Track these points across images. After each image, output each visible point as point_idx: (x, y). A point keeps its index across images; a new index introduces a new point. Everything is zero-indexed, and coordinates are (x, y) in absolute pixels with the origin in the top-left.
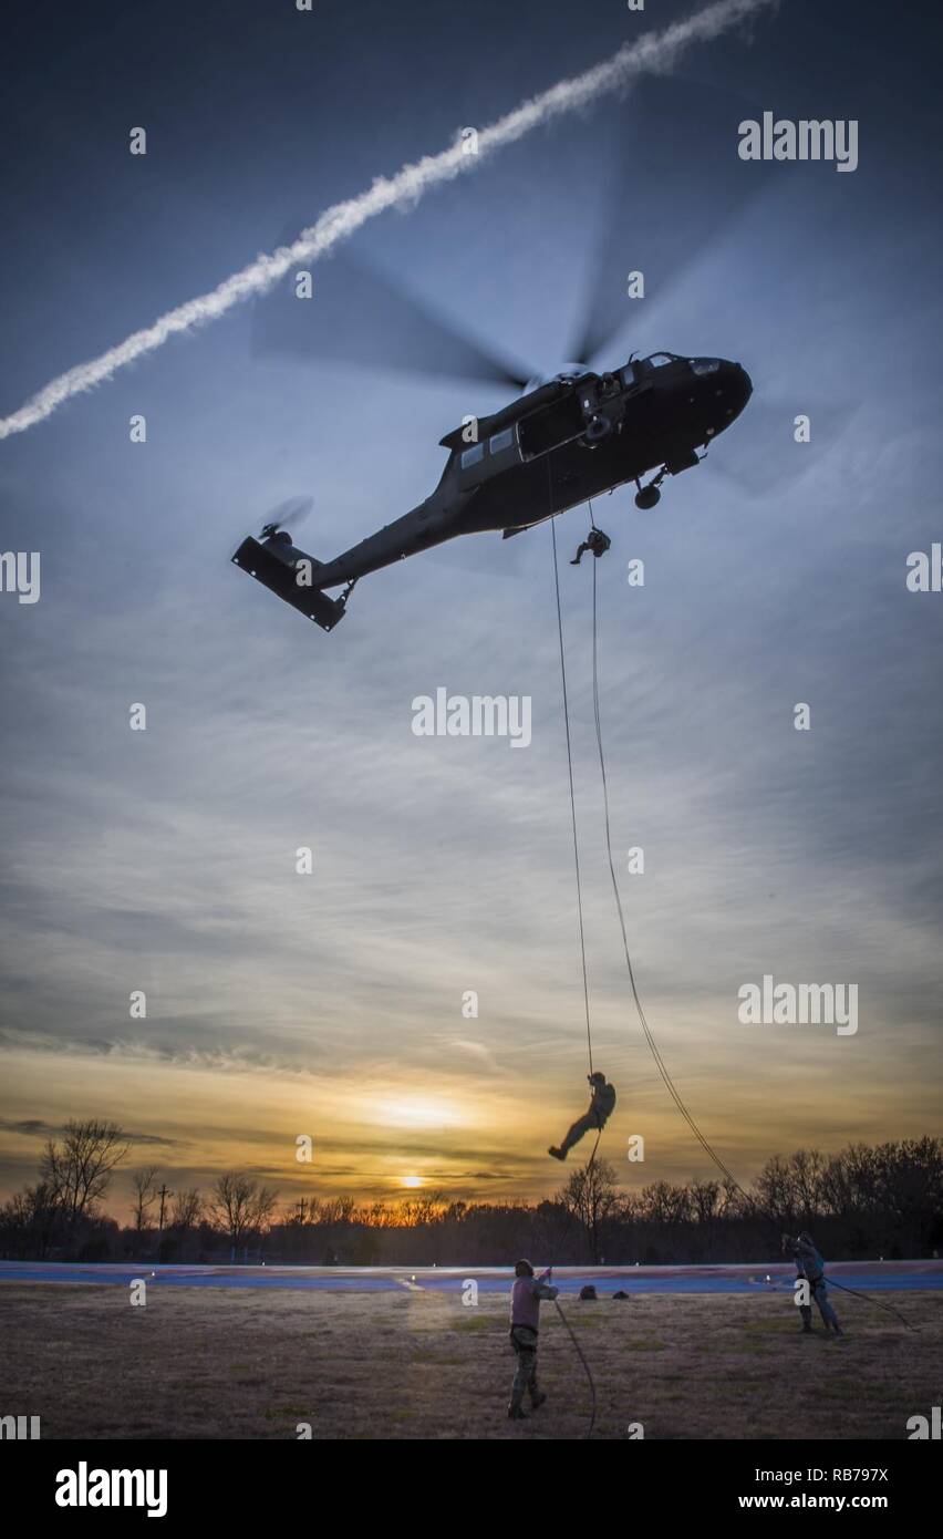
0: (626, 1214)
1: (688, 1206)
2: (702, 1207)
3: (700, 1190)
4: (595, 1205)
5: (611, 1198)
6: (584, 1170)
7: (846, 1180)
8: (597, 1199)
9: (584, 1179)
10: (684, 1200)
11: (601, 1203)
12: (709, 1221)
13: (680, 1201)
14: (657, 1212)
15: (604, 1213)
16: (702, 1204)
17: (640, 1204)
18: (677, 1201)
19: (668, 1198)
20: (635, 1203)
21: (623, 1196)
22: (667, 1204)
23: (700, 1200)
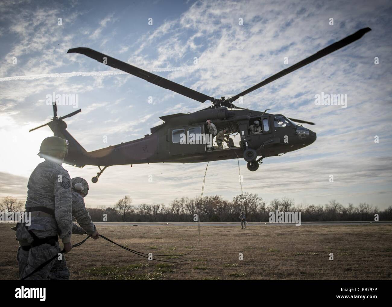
0: (132, 211)
1: (151, 210)
2: (155, 211)
3: (155, 206)
4: (125, 208)
5: (130, 206)
6: (123, 199)
7: (194, 205)
8: (126, 206)
9: (123, 201)
10: (150, 209)
11: (127, 208)
12: (156, 214)
13: (149, 209)
14: (142, 212)
15: (127, 210)
16: (155, 210)
17: (138, 209)
18: (148, 209)
19: (145, 208)
20: (136, 208)
21: (133, 206)
22: (145, 209)
23: (154, 208)
